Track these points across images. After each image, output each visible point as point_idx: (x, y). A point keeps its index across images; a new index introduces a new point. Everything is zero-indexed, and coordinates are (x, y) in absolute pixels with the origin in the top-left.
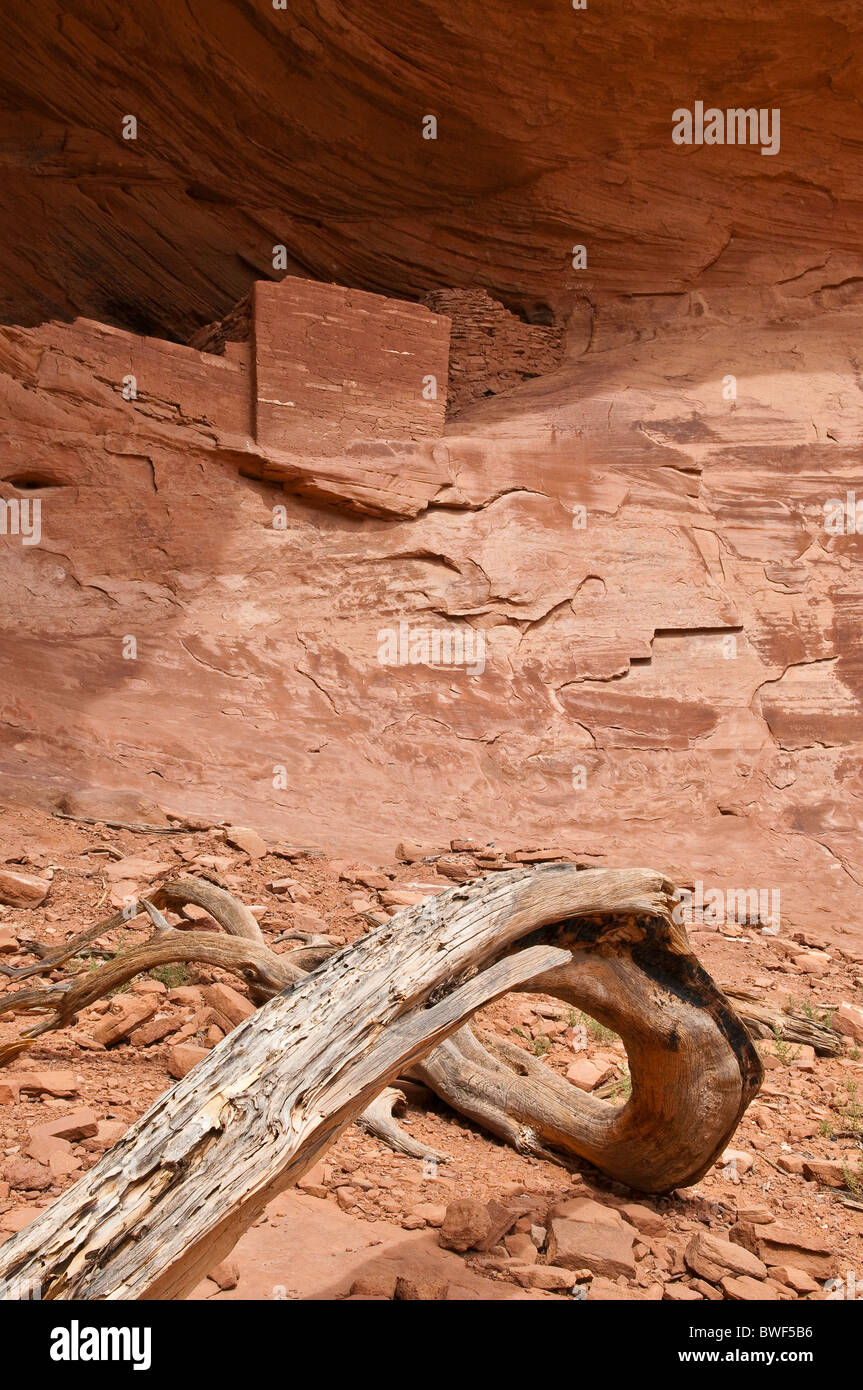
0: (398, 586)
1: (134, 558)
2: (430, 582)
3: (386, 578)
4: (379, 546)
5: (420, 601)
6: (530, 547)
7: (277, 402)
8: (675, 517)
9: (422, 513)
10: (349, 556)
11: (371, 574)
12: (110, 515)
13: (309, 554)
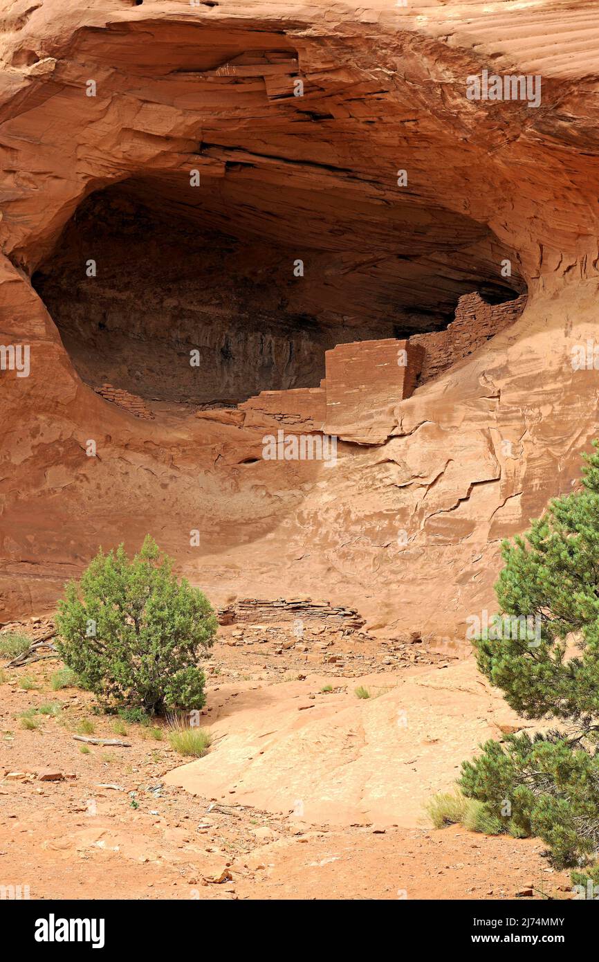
0: (380, 476)
1: (289, 481)
2: (392, 472)
3: (376, 473)
4: (374, 460)
5: (388, 482)
6: (425, 450)
7: (334, 404)
8: (479, 425)
9: (387, 442)
10: (362, 466)
11: (371, 472)
12: (277, 467)
13: (349, 468)
